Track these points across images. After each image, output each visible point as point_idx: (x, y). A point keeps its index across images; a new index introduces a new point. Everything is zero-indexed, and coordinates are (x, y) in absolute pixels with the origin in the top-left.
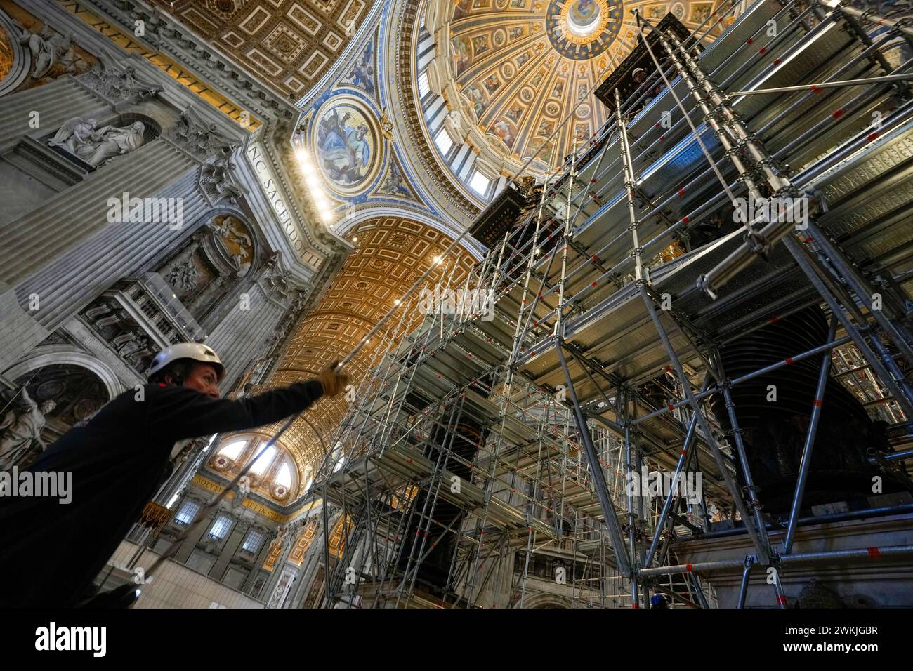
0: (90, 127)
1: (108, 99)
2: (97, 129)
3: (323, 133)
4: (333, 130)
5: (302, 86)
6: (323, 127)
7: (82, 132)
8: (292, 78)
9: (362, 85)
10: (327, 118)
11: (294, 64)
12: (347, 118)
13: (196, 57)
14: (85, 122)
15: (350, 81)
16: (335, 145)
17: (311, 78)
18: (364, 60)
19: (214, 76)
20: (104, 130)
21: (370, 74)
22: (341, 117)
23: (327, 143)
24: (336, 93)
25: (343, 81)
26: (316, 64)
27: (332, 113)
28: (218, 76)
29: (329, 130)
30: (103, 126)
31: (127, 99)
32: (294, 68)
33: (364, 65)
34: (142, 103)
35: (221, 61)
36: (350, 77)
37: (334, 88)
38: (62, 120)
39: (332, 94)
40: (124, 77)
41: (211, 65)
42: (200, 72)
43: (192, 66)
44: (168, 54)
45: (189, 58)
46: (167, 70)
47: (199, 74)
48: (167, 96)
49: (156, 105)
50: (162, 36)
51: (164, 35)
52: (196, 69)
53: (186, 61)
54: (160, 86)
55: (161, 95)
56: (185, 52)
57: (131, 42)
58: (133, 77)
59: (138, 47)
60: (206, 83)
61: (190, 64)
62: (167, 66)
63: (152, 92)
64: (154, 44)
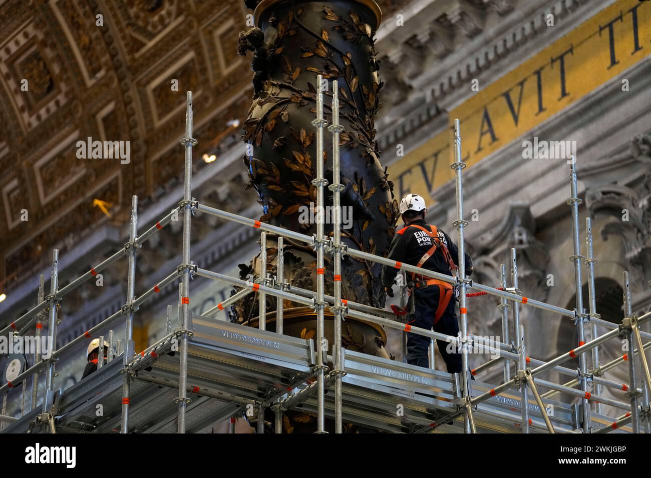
13: (478, 32)
42: (517, 45)
43: (499, 57)
44: (461, 96)
45: (477, 49)
46: (494, 138)
47: (521, 50)
48: (544, 196)
49: (561, 242)
50: (415, 83)
51: (414, 76)
52: (507, 52)
53: (482, 62)
54: (513, 210)
55: (538, 210)
56: (462, 50)
57: (422, 165)
58: (485, 251)
59: (436, 155)
60: (547, 45)
61: (491, 56)
62: (486, 127)
63: (521, 242)
64: (433, 112)
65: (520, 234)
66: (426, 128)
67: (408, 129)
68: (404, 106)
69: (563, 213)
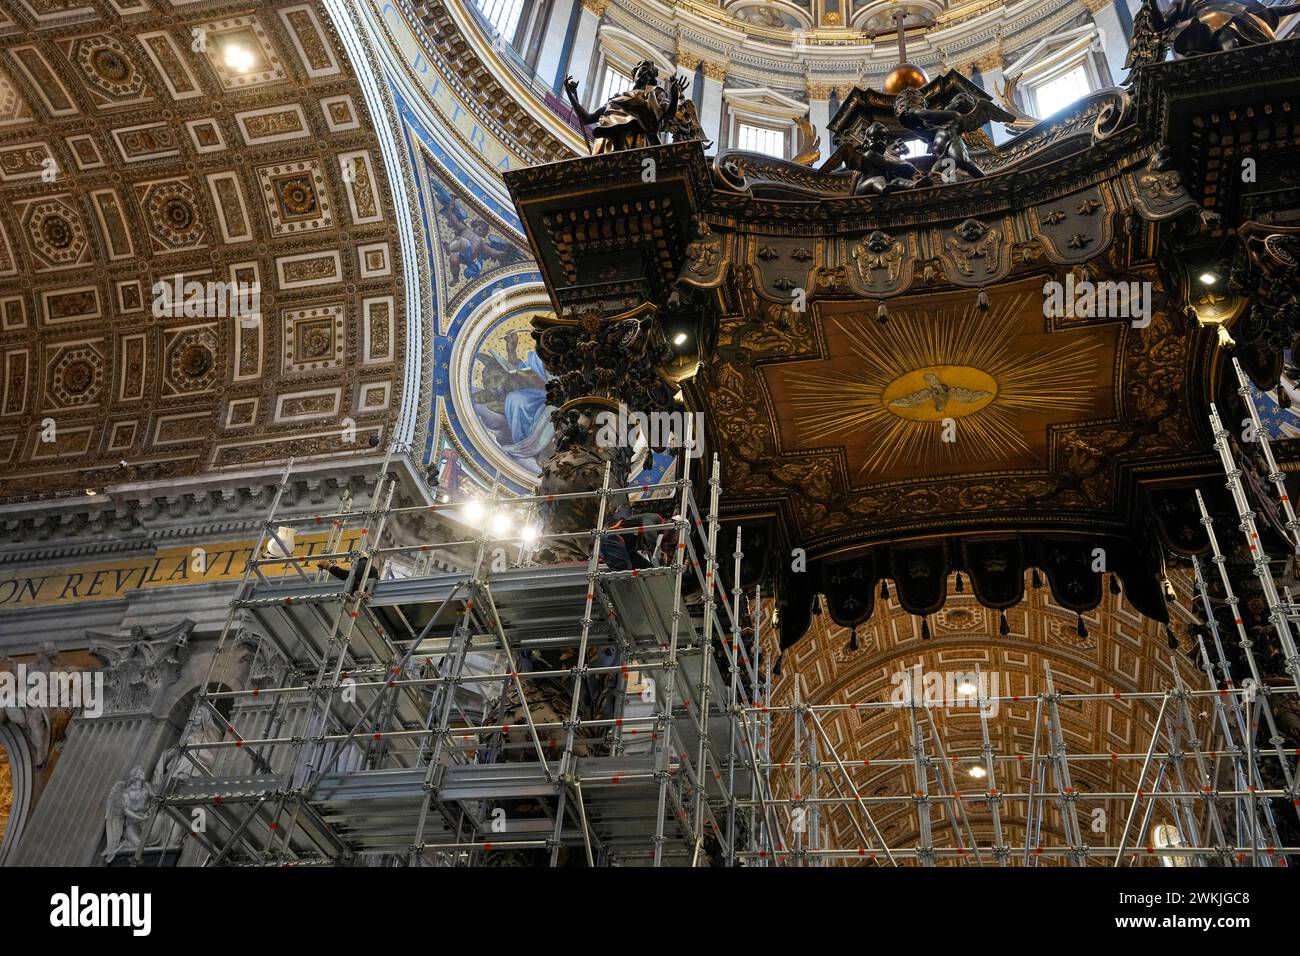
0: (138, 783)
1: (137, 711)
2: (150, 777)
3: (493, 415)
4: (507, 390)
5: (387, 385)
6: (484, 408)
7: (134, 801)
8: (365, 388)
9: (488, 264)
10: (478, 384)
11: (350, 362)
12: (515, 344)
13: (207, 513)
14: (128, 783)
15: (463, 280)
16: (531, 412)
17: (390, 358)
18: (451, 225)
19: (249, 518)
20: (160, 766)
21: (484, 233)
22: (502, 355)
23: (514, 424)
24: (455, 330)
25: (451, 296)
26: (380, 325)
27: (479, 366)
28: (252, 512)
29: (500, 397)
30: (157, 761)
31: (159, 684)
32: (353, 370)
33: (459, 233)
34: (184, 671)
35: (240, 487)
36: (456, 276)
37: (445, 326)
38: (102, 805)
39: (449, 339)
40: (136, 652)
41: (234, 506)
42: (227, 531)
43: (212, 532)
44: (172, 544)
45: (200, 523)
46: (184, 576)
47: (228, 535)
48: (207, 622)
49: (202, 652)
50: (146, 524)
51: (147, 519)
52: (219, 531)
53: (199, 531)
54: (186, 622)
55: (198, 629)
56: (189, 519)
57: (119, 573)
58: (148, 638)
59: (132, 570)
60: (247, 540)
61: (207, 530)
62: (181, 568)
63: (181, 642)
64: (145, 545)
65: (182, 637)
66: (134, 552)
67: (122, 547)
68: (126, 533)
69: (214, 636)
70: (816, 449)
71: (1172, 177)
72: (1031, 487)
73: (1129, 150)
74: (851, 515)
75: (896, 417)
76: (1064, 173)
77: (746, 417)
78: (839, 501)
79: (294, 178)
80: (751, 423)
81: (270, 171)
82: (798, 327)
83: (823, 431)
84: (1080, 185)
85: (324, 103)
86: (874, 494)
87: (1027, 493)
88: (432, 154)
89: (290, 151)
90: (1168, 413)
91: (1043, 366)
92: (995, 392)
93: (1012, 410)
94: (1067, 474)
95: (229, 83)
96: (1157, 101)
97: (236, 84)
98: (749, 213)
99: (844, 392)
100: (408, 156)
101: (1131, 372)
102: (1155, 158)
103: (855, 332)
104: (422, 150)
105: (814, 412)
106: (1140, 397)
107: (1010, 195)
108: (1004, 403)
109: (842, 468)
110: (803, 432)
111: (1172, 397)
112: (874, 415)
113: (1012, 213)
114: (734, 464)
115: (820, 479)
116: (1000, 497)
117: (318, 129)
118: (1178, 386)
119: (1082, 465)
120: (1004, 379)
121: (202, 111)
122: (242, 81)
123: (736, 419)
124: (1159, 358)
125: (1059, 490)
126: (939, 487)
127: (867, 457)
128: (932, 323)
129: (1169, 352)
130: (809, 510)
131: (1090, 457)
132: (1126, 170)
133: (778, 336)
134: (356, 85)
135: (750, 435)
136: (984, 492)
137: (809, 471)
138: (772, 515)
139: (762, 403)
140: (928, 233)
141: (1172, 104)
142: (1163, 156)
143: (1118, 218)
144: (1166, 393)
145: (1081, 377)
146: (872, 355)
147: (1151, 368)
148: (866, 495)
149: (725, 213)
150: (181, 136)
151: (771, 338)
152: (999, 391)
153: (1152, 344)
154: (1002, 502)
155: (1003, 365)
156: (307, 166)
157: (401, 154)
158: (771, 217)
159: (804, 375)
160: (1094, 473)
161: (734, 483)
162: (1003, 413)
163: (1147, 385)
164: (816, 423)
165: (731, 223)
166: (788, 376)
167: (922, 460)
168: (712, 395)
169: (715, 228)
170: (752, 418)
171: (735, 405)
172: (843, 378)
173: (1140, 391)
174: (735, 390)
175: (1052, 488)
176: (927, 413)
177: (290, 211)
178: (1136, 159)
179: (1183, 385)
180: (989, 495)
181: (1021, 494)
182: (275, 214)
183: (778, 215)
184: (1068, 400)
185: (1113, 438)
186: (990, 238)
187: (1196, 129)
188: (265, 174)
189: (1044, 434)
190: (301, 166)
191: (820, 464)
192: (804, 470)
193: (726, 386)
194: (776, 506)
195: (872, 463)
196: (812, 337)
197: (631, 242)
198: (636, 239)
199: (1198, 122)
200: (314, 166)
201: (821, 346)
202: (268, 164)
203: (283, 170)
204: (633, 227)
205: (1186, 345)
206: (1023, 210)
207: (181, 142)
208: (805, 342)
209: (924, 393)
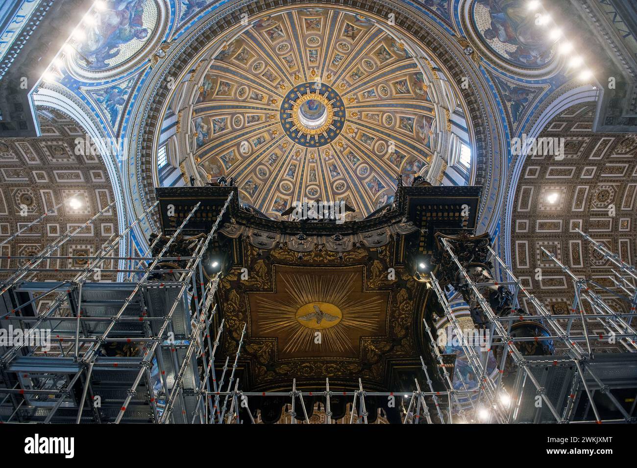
70: (265, 337)
71: (411, 223)
72: (352, 367)
73: (395, 217)
74: (276, 373)
75: (301, 325)
76: (372, 223)
77: (238, 317)
78: (272, 365)
79: (82, 251)
80: (240, 321)
81: (74, 247)
82: (265, 276)
83: (270, 328)
84: (378, 228)
85: (102, 225)
86: (287, 363)
87: (350, 370)
88: (139, 252)
89: (83, 240)
90: (405, 336)
91: (360, 308)
92: (341, 317)
93: (346, 327)
94: (366, 362)
95: (69, 212)
96: (405, 199)
97: (71, 213)
98: (252, 221)
99: (280, 310)
100: (129, 250)
101: (392, 316)
102: (404, 219)
103: (288, 282)
104: (135, 250)
105: (267, 318)
106: (395, 327)
107: (352, 228)
108: (344, 323)
109: (275, 349)
110: (261, 328)
111: (407, 329)
112: (292, 323)
113: (353, 234)
114: (230, 341)
115: (265, 353)
116: (339, 371)
117: (97, 234)
118: (409, 324)
119: (372, 358)
120: (345, 311)
121: (55, 221)
122: (74, 212)
123: (234, 318)
124: (403, 309)
125: (363, 370)
126: (315, 363)
127: (287, 344)
128: (319, 281)
129: (407, 307)
130: (259, 369)
131: (375, 354)
132: (394, 223)
133: (256, 278)
134: (117, 220)
135: (238, 327)
136: (332, 367)
137: (261, 348)
138: (243, 368)
139: (246, 311)
140: (321, 237)
141: (411, 200)
142: (407, 218)
143: (391, 236)
144: (405, 326)
145: (374, 315)
146: (294, 293)
147: (400, 314)
148: (284, 364)
149: (243, 219)
150: (43, 228)
151: (253, 279)
152: (343, 317)
153: (401, 303)
154: (340, 373)
155: (345, 305)
156: (89, 247)
157: (127, 249)
158: (260, 223)
159: (265, 299)
160: (377, 362)
161: (228, 351)
162: (343, 328)
163: (398, 321)
164: (268, 324)
165: (244, 222)
166: (259, 300)
167: (309, 349)
168: (225, 304)
169: (238, 223)
170: (240, 318)
171: (234, 310)
172: (280, 303)
173: (395, 324)
174: (235, 303)
175: (360, 368)
176: (313, 324)
177: (77, 263)
178: (398, 220)
179: (411, 323)
180: (335, 369)
181: (348, 370)
182: (70, 263)
183: (264, 223)
184: (368, 325)
185: (385, 346)
186: (344, 240)
187: (418, 210)
188: (71, 247)
189: (358, 341)
190: (86, 247)
191: (267, 346)
192: (259, 347)
193: (231, 300)
194: (245, 365)
195: (288, 348)
196: (270, 282)
197: (202, 220)
198: (204, 219)
199: (419, 208)
200: (91, 247)
201: (274, 286)
202: (73, 244)
203: (79, 247)
204: (204, 215)
205: (413, 305)
206: (357, 234)
207: (43, 231)
208: (267, 283)
209: (313, 314)
